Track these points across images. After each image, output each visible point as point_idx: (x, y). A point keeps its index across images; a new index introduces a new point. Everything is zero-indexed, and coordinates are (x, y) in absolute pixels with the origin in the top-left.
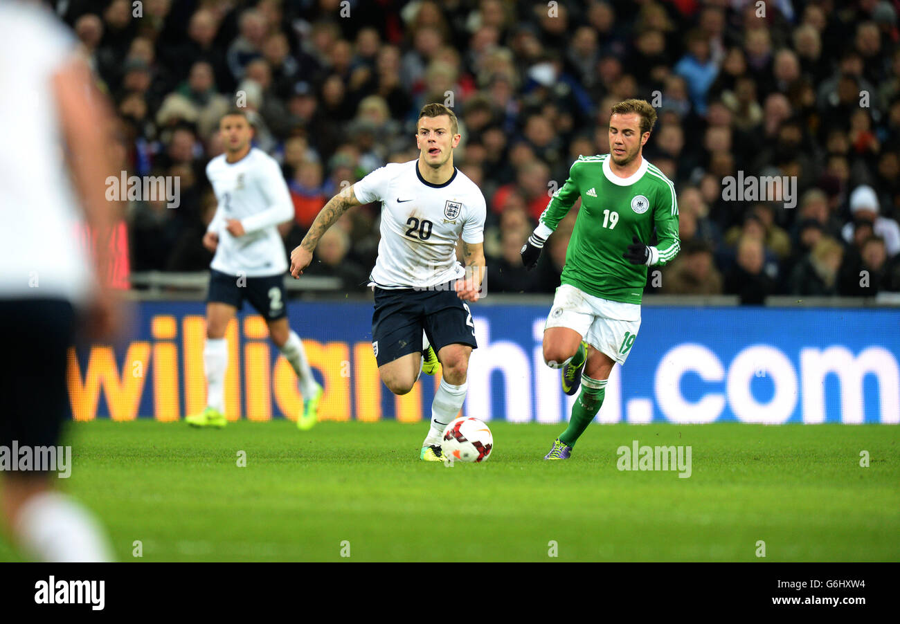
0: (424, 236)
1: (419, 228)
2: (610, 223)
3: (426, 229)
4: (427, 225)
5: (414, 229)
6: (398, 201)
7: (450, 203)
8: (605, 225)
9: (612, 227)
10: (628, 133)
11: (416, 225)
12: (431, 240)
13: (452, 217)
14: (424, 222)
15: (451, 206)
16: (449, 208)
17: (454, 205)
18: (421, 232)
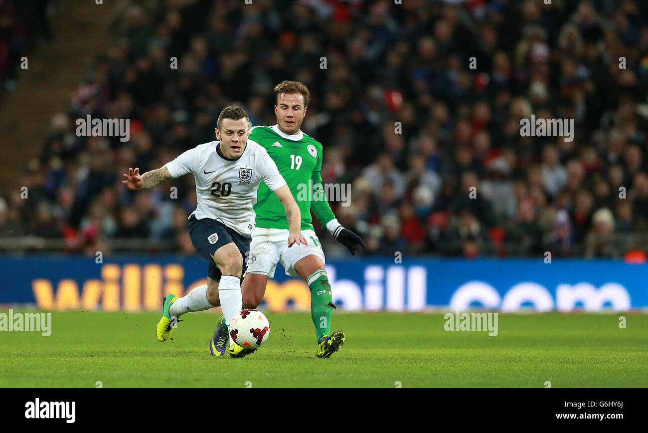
0: (226, 193)
1: (221, 189)
2: (296, 165)
3: (226, 189)
4: (227, 186)
5: (217, 190)
6: (205, 173)
7: (243, 170)
8: (292, 167)
9: (298, 168)
10: (296, 108)
11: (219, 187)
12: (230, 196)
13: (246, 180)
14: (225, 184)
15: (244, 172)
16: (242, 173)
17: (247, 171)
18: (223, 191)
